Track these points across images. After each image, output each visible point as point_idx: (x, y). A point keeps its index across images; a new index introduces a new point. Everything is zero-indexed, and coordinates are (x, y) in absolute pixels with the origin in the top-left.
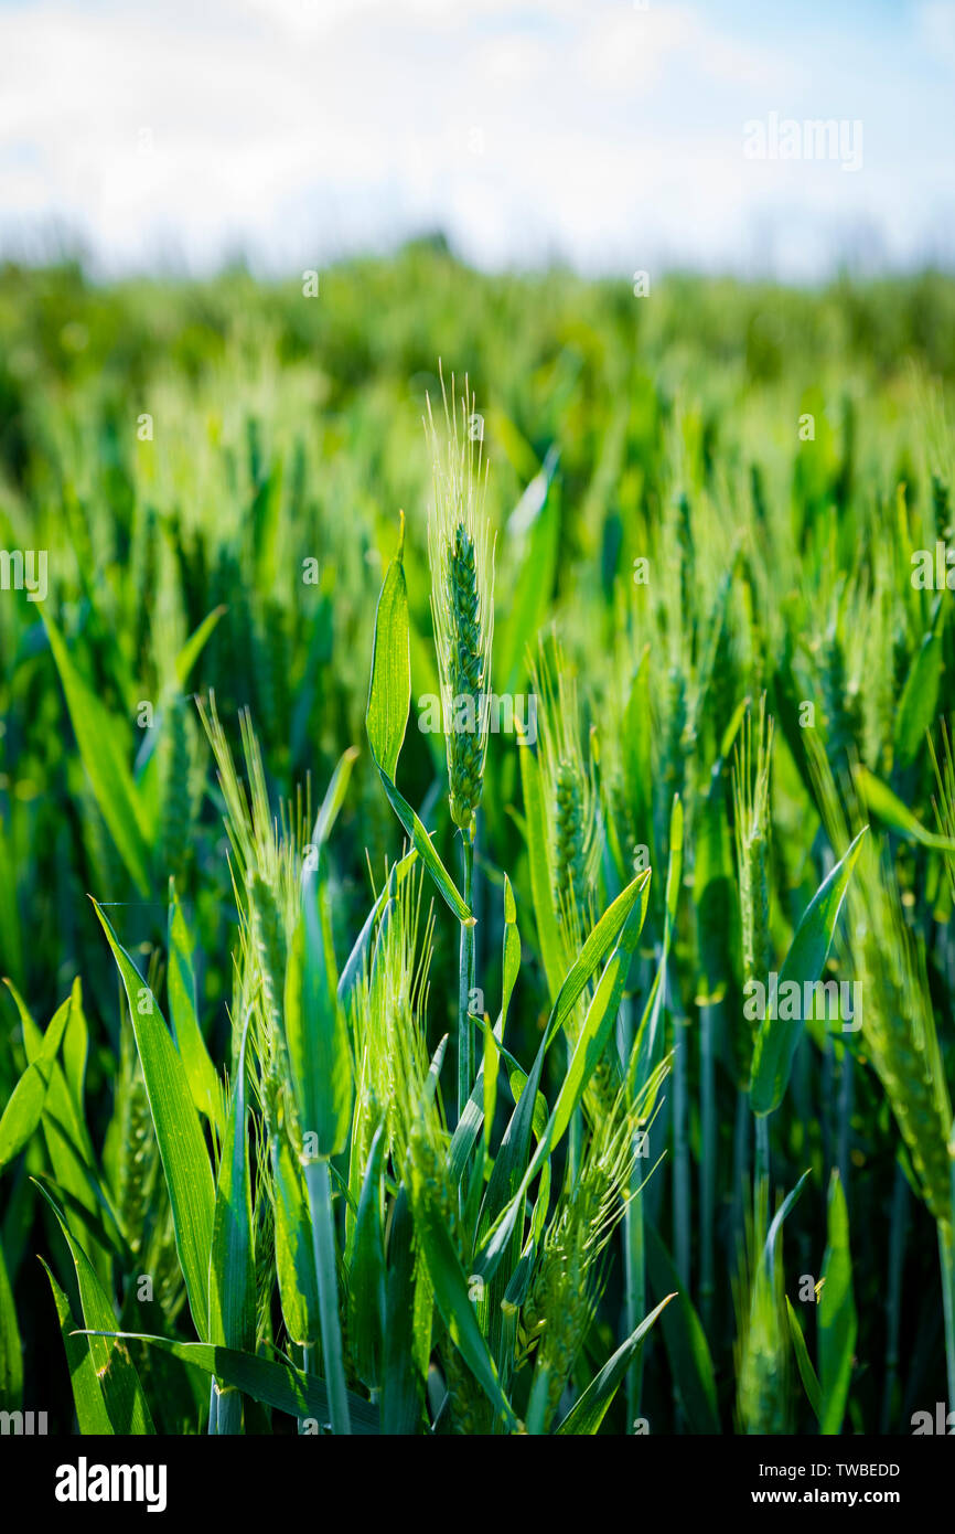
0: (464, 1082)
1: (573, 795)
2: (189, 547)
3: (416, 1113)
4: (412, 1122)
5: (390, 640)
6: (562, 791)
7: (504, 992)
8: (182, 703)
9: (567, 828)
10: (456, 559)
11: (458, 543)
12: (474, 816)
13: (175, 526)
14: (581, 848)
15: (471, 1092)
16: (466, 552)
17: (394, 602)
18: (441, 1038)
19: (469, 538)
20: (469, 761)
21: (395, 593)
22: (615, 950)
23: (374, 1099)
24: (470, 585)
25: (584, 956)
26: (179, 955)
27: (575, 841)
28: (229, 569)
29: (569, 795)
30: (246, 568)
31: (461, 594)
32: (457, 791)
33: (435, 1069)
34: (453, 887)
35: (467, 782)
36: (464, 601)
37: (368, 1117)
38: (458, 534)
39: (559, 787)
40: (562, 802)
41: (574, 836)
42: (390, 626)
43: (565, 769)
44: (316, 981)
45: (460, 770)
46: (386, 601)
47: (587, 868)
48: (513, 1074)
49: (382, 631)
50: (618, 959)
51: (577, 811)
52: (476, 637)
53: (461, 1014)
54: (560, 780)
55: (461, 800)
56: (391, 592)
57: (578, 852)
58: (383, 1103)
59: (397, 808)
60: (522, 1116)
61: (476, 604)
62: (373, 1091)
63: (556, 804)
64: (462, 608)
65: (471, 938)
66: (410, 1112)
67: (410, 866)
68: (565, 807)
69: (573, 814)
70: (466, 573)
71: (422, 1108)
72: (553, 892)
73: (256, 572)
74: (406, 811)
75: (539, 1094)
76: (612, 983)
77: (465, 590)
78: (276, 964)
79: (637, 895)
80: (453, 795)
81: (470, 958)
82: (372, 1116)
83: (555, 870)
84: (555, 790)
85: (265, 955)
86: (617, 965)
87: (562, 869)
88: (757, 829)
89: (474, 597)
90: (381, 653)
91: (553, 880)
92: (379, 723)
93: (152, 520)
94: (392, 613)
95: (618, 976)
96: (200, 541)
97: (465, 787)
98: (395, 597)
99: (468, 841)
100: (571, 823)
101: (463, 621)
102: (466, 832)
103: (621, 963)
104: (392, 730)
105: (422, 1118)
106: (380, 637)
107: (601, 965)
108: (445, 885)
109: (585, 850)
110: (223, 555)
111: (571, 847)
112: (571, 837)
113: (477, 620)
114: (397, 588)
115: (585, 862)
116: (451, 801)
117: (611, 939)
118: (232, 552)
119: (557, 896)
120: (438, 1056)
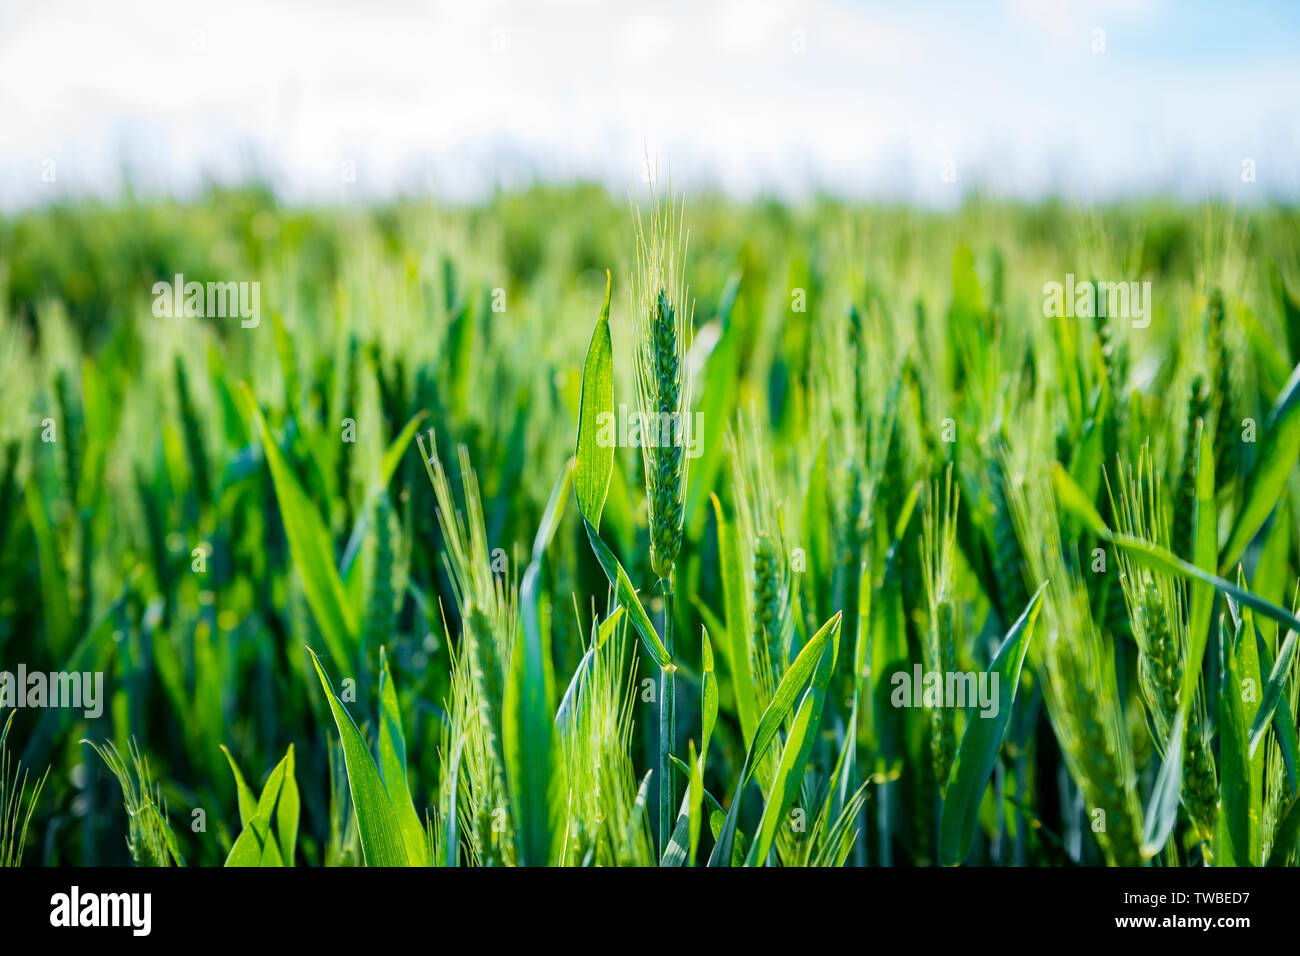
0: (665, 824)
1: (770, 564)
2: (390, 373)
3: (624, 836)
4: (620, 844)
5: (595, 398)
6: (759, 559)
7: (704, 736)
8: (386, 503)
9: (764, 595)
10: (657, 322)
11: (660, 307)
12: (674, 566)
13: (376, 353)
14: (777, 613)
15: (671, 835)
16: (667, 315)
17: (600, 361)
18: (646, 773)
19: (670, 304)
20: (669, 513)
21: (601, 352)
22: (809, 689)
23: (583, 830)
24: (670, 348)
25: (780, 698)
26: (389, 720)
27: (771, 608)
28: (427, 390)
29: (766, 564)
30: (443, 389)
31: (662, 354)
32: (658, 541)
33: (640, 800)
34: (654, 633)
35: (667, 533)
36: (665, 362)
37: (577, 847)
38: (660, 299)
39: (757, 556)
40: (760, 570)
41: (772, 603)
42: (596, 384)
43: (762, 539)
44: (534, 694)
45: (661, 522)
46: (592, 358)
47: (783, 634)
48: (713, 815)
49: (588, 388)
50: (813, 696)
51: (773, 579)
52: (676, 396)
53: (662, 758)
54: (758, 551)
55: (662, 550)
56: (597, 350)
57: (774, 618)
58: (592, 834)
59: (601, 557)
60: (722, 852)
61: (676, 365)
62: (581, 822)
63: (754, 573)
64: (663, 369)
65: (671, 683)
66: (619, 836)
67: (614, 625)
68: (763, 575)
69: (770, 581)
70: (667, 336)
71: (631, 834)
72: (750, 657)
73: (452, 393)
74: (610, 560)
75: (738, 832)
76: (807, 721)
77: (666, 352)
78: (493, 689)
79: (829, 637)
80: (653, 546)
81: (671, 704)
82: (581, 845)
83: (753, 636)
84: (753, 560)
85: (482, 681)
86: (812, 702)
87: (759, 634)
88: (944, 593)
89: (674, 359)
90: (588, 409)
91: (751, 644)
92: (585, 476)
93: (354, 346)
94: (597, 371)
95: (812, 712)
96: (399, 367)
97: (665, 538)
98: (600, 356)
99: (668, 590)
100: (768, 591)
101: (664, 381)
102: (666, 582)
103: (815, 701)
104: (596, 483)
105: (630, 842)
106: (587, 394)
107: (796, 705)
108: (647, 631)
109: (780, 617)
110: (422, 377)
111: (768, 613)
112: (768, 605)
113: (676, 381)
114: (602, 347)
115: (781, 628)
116: (652, 552)
117: (804, 681)
118: (431, 373)
119: (754, 660)
120: (643, 787)
